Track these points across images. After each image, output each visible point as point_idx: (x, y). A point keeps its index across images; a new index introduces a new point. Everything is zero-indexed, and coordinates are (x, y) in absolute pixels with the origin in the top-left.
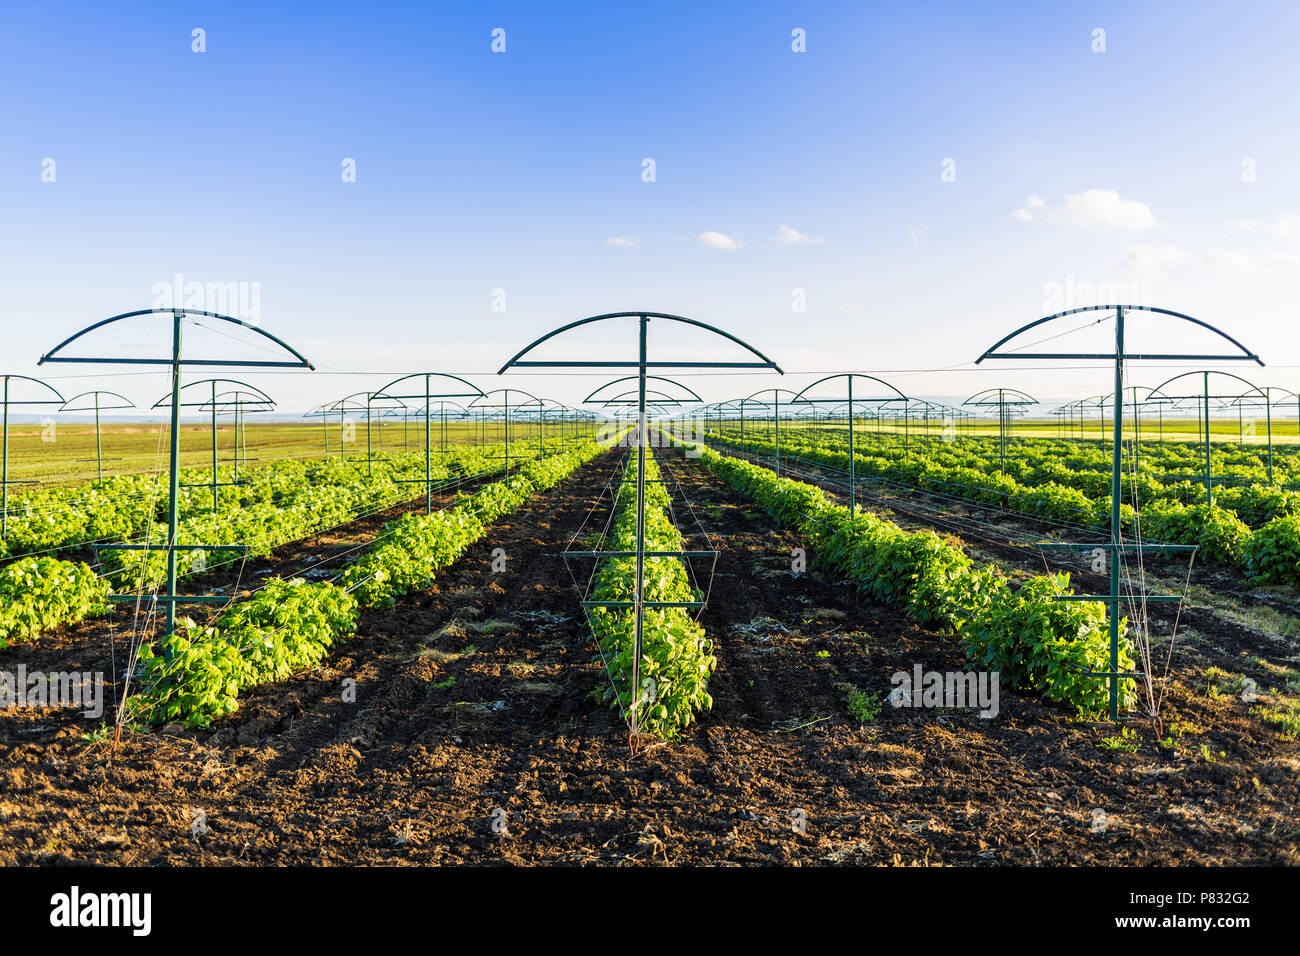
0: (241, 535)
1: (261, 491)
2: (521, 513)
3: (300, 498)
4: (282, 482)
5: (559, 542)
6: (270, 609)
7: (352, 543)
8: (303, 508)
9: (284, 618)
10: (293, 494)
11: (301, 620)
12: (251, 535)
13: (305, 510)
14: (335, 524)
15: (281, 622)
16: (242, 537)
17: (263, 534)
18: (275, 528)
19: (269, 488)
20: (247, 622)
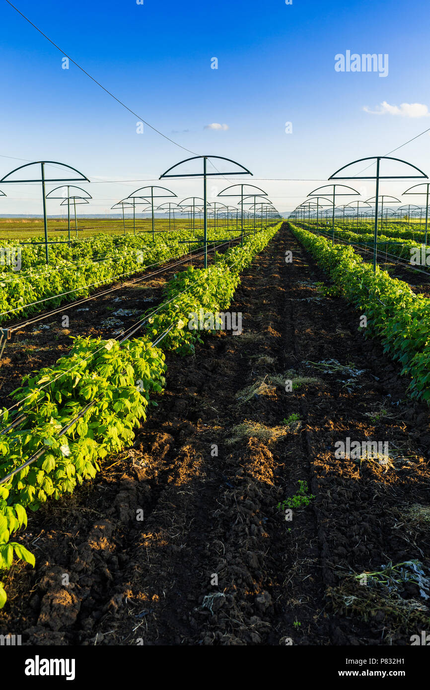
0: (67, 281)
1: (85, 251)
2: (255, 268)
3: (109, 255)
4: (99, 246)
5: (294, 289)
6: (74, 381)
7: (146, 287)
8: (110, 261)
9: (90, 393)
10: (105, 252)
11: (111, 394)
12: (73, 281)
13: (112, 263)
14: (133, 273)
15: (87, 397)
16: (68, 283)
17: (82, 279)
18: (92, 276)
19: (90, 249)
20: (46, 399)
